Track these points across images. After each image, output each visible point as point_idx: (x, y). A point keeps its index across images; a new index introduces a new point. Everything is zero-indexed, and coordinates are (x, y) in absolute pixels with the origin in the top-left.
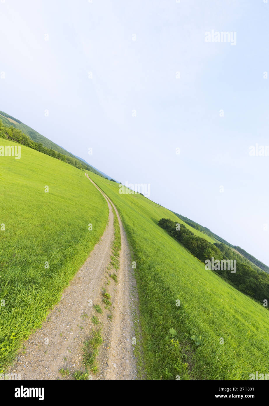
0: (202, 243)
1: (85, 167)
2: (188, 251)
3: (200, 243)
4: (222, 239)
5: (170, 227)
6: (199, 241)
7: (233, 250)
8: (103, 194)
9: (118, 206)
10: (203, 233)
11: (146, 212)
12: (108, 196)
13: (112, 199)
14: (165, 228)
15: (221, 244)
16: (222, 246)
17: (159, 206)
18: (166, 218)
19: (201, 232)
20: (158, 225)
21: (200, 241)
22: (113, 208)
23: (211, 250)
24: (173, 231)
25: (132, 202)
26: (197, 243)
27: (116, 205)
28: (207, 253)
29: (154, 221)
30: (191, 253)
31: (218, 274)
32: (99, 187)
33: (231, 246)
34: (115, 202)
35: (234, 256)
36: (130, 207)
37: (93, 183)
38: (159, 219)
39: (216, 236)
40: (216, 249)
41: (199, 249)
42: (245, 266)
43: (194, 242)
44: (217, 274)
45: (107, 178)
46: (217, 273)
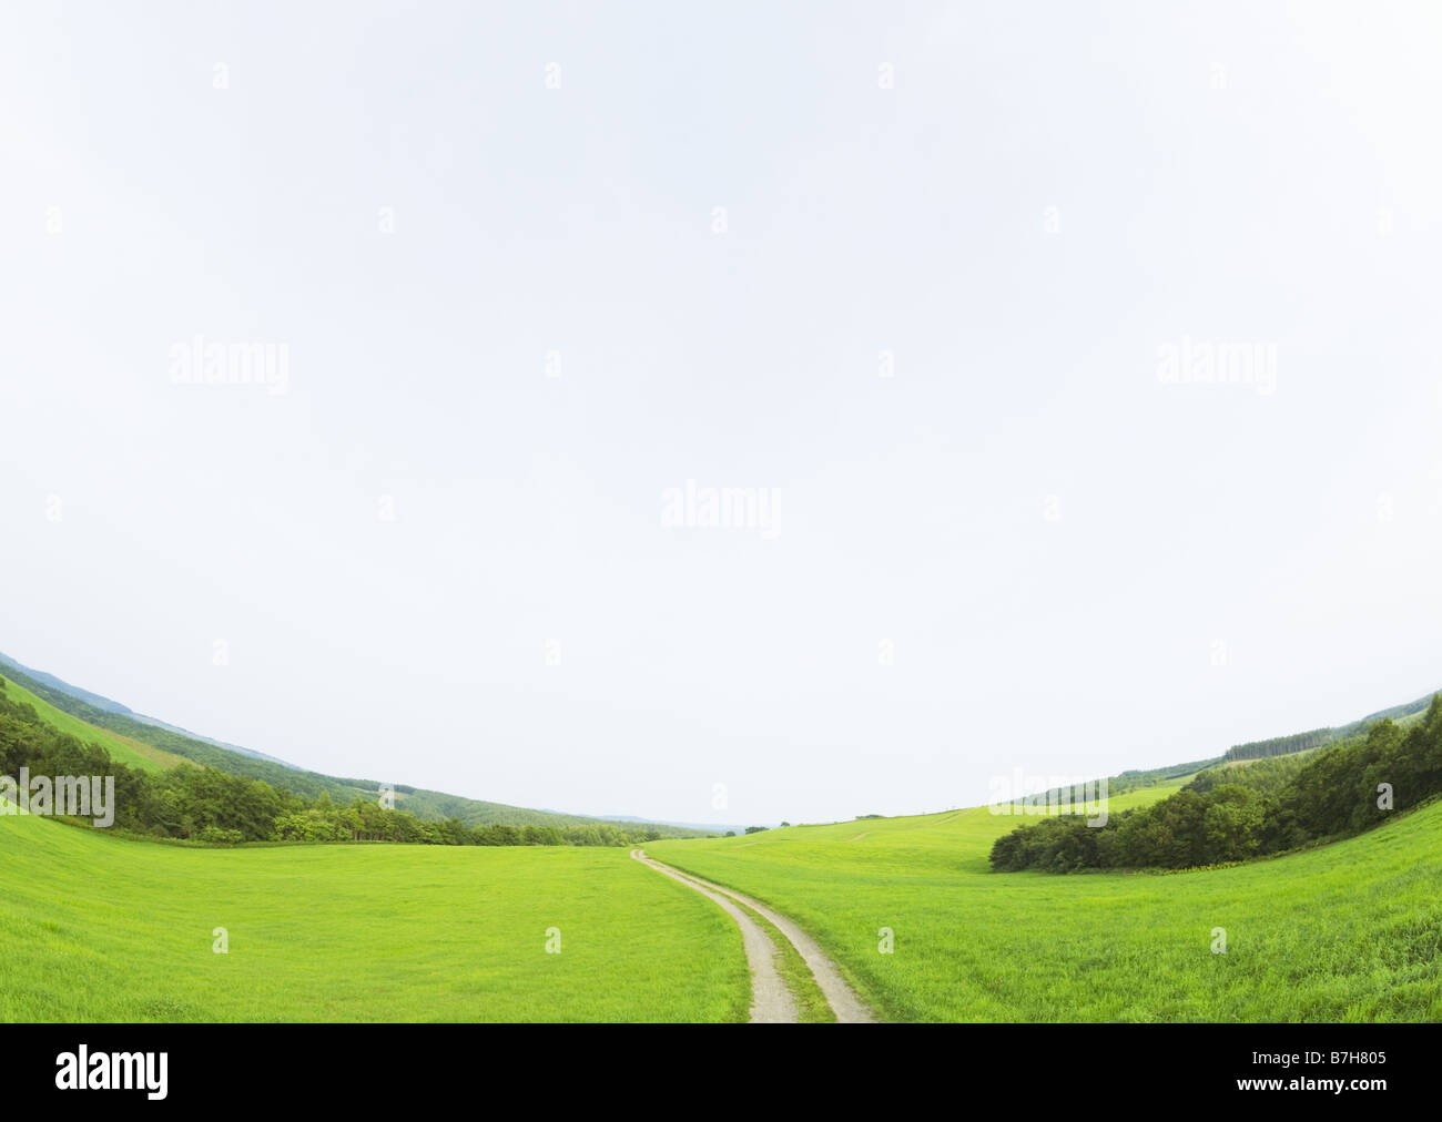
0: (1181, 812)
2: (1157, 874)
3: (1177, 817)
5: (1041, 850)
6: (1169, 813)
9: (807, 913)
11: (926, 861)
14: (1027, 864)
17: (954, 813)
18: (1007, 831)
20: (994, 872)
21: (1172, 811)
23: (1222, 807)
24: (1060, 855)
25: (858, 860)
26: (1167, 824)
27: (795, 910)
28: (1218, 827)
29: (972, 867)
30: (1170, 868)
31: (1284, 852)
38: (987, 849)
40: (1232, 790)
41: (1186, 836)
42: (1325, 759)
43: (1153, 831)
44: (1281, 856)
46: (1279, 853)
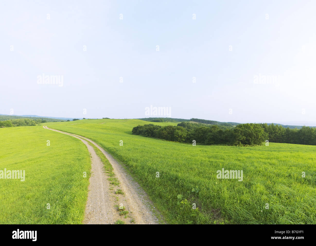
0: (170, 130)
1: (39, 121)
2: (164, 141)
3: (169, 130)
4: (181, 119)
5: (143, 131)
6: (167, 129)
7: (191, 122)
8: (72, 135)
9: (92, 138)
10: (167, 122)
11: (118, 130)
12: (78, 135)
13: (83, 135)
14: (140, 134)
15: (182, 123)
16: (183, 124)
17: (126, 120)
18: (136, 126)
19: (165, 122)
20: (132, 134)
21: (168, 129)
22: (89, 142)
23: (177, 131)
24: (146, 133)
25: (102, 129)
26: (167, 131)
27: (90, 137)
28: (176, 134)
29: (129, 133)
30: (166, 140)
31: (190, 143)
32: (65, 131)
33: (188, 120)
34: (87, 136)
35: (193, 126)
36: (103, 133)
37: (57, 131)
38: (131, 129)
39: (176, 119)
40: (180, 128)
41: (170, 134)
42: (201, 128)
43: (164, 132)
44: (189, 144)
45: (68, 121)
46: (189, 143)
